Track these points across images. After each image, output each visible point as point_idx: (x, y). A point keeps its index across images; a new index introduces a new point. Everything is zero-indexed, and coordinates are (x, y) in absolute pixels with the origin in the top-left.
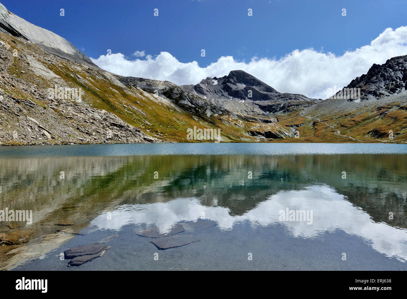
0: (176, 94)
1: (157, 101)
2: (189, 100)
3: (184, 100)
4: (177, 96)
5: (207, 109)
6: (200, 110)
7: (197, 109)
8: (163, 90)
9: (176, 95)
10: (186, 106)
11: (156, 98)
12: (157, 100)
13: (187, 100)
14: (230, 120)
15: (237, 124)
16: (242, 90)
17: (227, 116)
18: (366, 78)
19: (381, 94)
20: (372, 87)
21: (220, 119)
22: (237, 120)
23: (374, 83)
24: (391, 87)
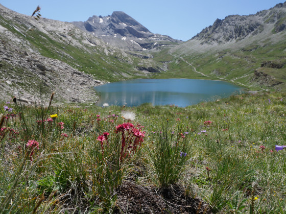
0: (77, 34)
2: (89, 40)
4: (79, 36)
5: (104, 48)
6: (100, 50)
7: (98, 49)
13: (87, 40)
14: (122, 58)
15: (128, 61)
16: (124, 29)
17: (120, 55)
18: (212, 28)
19: (220, 42)
20: (216, 36)
21: (116, 57)
22: (127, 58)
23: (217, 33)
24: (227, 37)
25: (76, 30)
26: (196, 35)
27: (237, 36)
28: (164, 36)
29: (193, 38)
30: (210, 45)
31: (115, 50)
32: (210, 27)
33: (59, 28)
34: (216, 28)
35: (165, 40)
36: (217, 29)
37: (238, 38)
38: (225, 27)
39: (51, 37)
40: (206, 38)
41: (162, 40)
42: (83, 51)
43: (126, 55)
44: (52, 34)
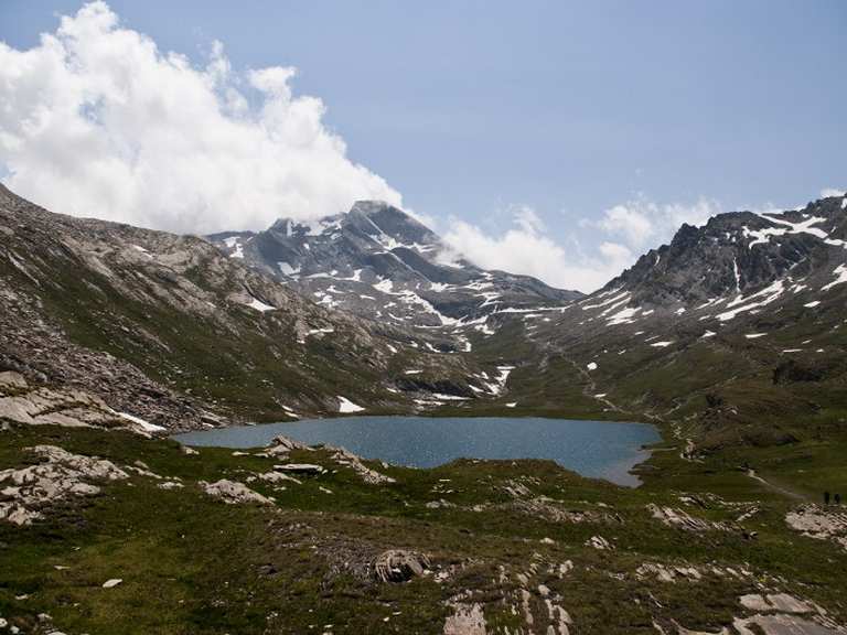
0: (216, 273)
1: (185, 309)
2: (252, 291)
3: (239, 290)
4: (219, 281)
5: (296, 319)
6: (280, 323)
7: (273, 319)
8: (185, 263)
9: (218, 279)
10: (245, 311)
11: (179, 298)
12: (185, 304)
13: (245, 291)
14: (353, 350)
15: (372, 360)
16: (387, 257)
17: (346, 339)
18: (668, 253)
19: (693, 296)
20: (680, 278)
21: (330, 348)
22: (370, 350)
23: (682, 268)
24: (714, 281)
25: (216, 260)
26: (619, 275)
27: (746, 277)
28: (518, 277)
29: (611, 285)
30: (660, 309)
31: (333, 323)
32: (664, 248)
33: (160, 257)
34: (680, 254)
35: (518, 290)
36: (684, 256)
37: (748, 285)
38: (707, 251)
39: (119, 284)
40: (648, 284)
41: (509, 292)
42: (214, 327)
43: (368, 340)
44: (123, 276)
